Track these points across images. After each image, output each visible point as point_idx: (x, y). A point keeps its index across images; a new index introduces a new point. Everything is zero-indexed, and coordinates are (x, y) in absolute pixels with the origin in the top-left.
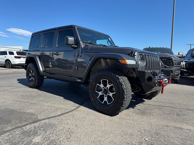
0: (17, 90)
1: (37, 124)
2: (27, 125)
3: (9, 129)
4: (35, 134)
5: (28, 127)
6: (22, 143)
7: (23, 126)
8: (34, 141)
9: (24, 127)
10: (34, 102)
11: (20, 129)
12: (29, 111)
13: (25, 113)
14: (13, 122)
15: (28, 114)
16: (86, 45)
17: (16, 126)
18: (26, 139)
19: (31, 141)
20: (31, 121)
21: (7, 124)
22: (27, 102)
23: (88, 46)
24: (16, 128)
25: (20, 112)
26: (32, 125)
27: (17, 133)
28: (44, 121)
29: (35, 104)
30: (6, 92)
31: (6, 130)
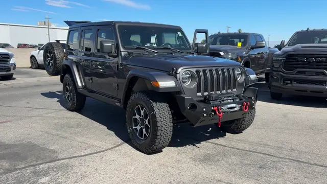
0: (53, 115)
1: (52, 164)
2: (42, 164)
3: (22, 167)
4: (46, 174)
5: (42, 166)
6: (28, 182)
7: (37, 165)
8: (40, 181)
9: (37, 167)
10: (66, 135)
11: (32, 168)
12: (52, 148)
13: (48, 149)
14: (29, 160)
15: (51, 151)
16: (130, 51)
17: (30, 164)
18: (34, 179)
19: (38, 181)
20: (48, 160)
21: (22, 162)
22: (58, 135)
23: (133, 53)
24: (29, 166)
25: (42, 148)
26: (47, 165)
27: (28, 171)
28: (62, 161)
29: (65, 138)
30: (38, 118)
31: (18, 167)
